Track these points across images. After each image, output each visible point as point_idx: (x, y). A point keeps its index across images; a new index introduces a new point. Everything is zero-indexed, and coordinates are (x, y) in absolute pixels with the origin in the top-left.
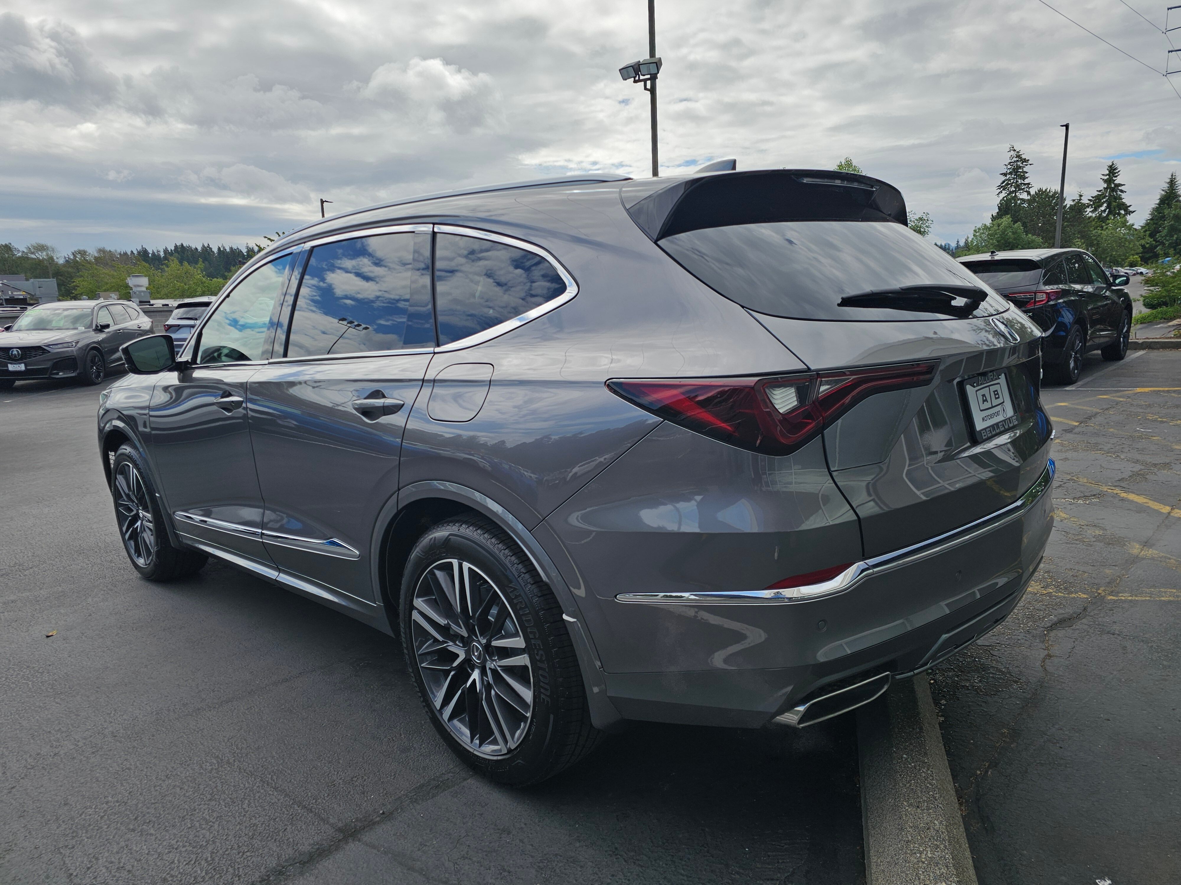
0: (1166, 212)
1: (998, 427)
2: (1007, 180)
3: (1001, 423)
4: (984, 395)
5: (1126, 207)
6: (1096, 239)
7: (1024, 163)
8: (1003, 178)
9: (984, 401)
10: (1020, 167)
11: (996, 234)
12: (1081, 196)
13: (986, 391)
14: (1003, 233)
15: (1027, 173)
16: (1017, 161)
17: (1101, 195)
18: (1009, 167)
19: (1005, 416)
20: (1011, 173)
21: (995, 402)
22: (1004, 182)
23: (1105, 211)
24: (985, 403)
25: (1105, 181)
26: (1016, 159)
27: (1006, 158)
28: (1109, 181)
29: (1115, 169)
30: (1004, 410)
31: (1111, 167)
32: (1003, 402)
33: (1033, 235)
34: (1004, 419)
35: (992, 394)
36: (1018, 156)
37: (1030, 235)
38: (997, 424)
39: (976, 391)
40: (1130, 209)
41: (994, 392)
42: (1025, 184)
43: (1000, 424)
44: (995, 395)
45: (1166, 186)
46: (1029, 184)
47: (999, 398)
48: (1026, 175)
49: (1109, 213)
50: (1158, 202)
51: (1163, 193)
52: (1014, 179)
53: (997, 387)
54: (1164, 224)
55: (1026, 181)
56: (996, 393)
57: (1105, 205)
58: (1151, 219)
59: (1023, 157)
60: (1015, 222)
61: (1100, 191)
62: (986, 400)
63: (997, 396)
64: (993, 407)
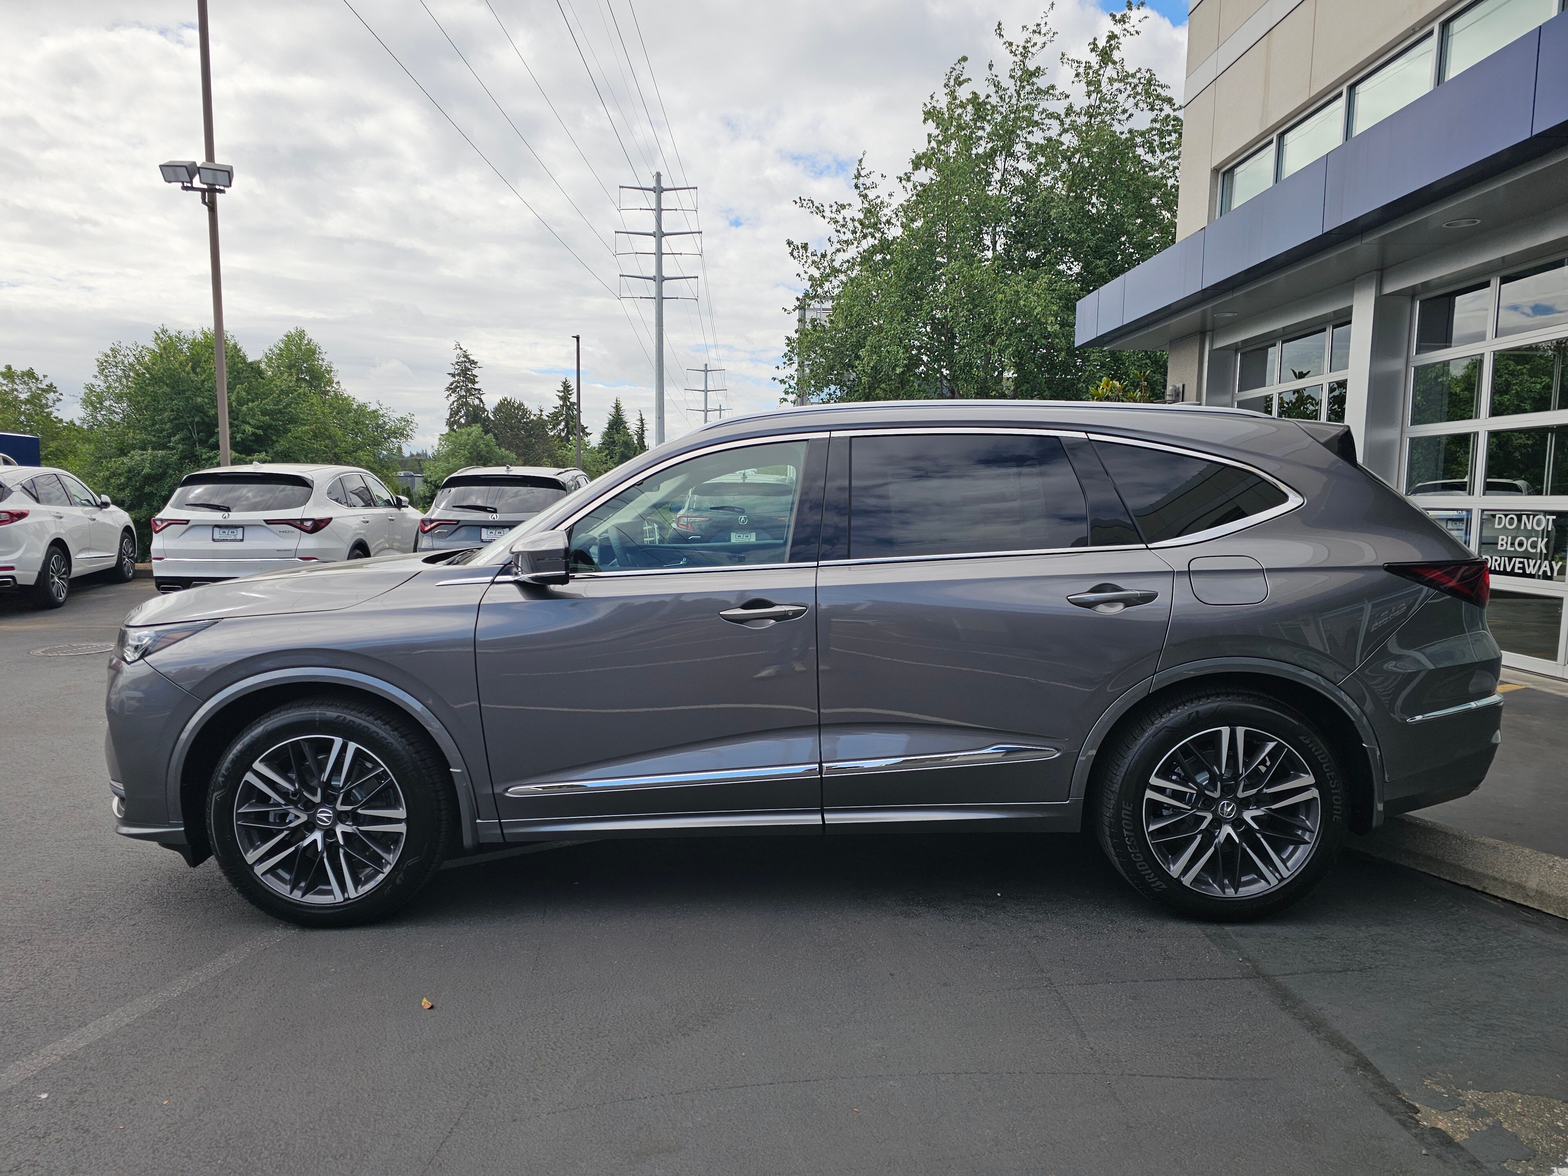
0: (616, 437)
2: (456, 382)
5: (583, 429)
6: (561, 460)
7: (473, 365)
8: (452, 379)
10: (469, 369)
11: (467, 444)
12: (541, 411)
14: (475, 444)
15: (477, 376)
16: (465, 361)
17: (558, 412)
18: (457, 367)
20: (459, 375)
22: (452, 384)
23: (563, 430)
25: (561, 398)
26: (463, 359)
27: (453, 356)
28: (565, 399)
29: (568, 387)
31: (564, 383)
33: (507, 450)
36: (466, 356)
37: (503, 450)
40: (587, 430)
42: (475, 389)
45: (613, 411)
46: (480, 390)
48: (477, 379)
49: (568, 433)
50: (607, 426)
51: (611, 417)
52: (463, 381)
54: (615, 450)
55: (477, 386)
57: (563, 423)
58: (603, 444)
59: (472, 358)
60: (486, 433)
61: (556, 408)
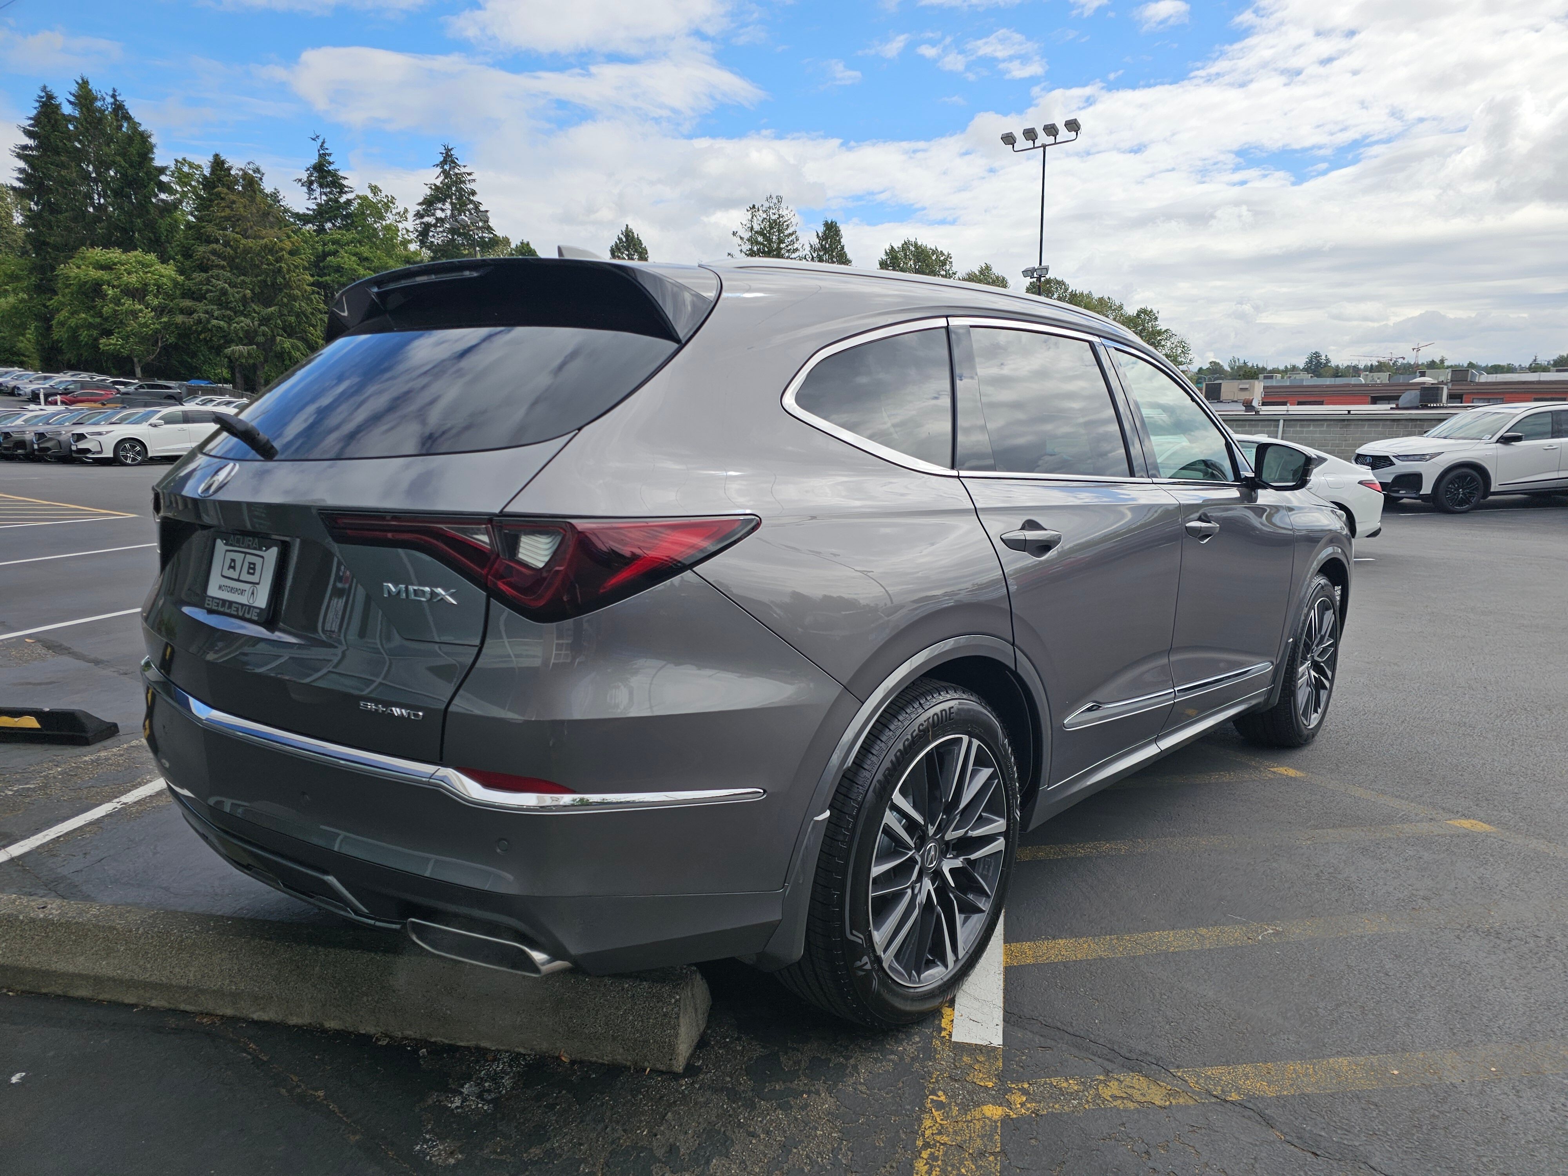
1: (230, 607)
3: (237, 606)
4: (233, 560)
9: (230, 567)
13: (239, 557)
19: (251, 601)
21: (245, 576)
24: (232, 570)
30: (253, 593)
32: (258, 584)
34: (247, 603)
35: (246, 565)
38: (231, 603)
39: (227, 551)
41: (250, 563)
43: (234, 605)
44: (249, 568)
47: (253, 574)
53: (258, 561)
56: (252, 568)
62: (234, 568)
63: (251, 571)
64: (238, 580)
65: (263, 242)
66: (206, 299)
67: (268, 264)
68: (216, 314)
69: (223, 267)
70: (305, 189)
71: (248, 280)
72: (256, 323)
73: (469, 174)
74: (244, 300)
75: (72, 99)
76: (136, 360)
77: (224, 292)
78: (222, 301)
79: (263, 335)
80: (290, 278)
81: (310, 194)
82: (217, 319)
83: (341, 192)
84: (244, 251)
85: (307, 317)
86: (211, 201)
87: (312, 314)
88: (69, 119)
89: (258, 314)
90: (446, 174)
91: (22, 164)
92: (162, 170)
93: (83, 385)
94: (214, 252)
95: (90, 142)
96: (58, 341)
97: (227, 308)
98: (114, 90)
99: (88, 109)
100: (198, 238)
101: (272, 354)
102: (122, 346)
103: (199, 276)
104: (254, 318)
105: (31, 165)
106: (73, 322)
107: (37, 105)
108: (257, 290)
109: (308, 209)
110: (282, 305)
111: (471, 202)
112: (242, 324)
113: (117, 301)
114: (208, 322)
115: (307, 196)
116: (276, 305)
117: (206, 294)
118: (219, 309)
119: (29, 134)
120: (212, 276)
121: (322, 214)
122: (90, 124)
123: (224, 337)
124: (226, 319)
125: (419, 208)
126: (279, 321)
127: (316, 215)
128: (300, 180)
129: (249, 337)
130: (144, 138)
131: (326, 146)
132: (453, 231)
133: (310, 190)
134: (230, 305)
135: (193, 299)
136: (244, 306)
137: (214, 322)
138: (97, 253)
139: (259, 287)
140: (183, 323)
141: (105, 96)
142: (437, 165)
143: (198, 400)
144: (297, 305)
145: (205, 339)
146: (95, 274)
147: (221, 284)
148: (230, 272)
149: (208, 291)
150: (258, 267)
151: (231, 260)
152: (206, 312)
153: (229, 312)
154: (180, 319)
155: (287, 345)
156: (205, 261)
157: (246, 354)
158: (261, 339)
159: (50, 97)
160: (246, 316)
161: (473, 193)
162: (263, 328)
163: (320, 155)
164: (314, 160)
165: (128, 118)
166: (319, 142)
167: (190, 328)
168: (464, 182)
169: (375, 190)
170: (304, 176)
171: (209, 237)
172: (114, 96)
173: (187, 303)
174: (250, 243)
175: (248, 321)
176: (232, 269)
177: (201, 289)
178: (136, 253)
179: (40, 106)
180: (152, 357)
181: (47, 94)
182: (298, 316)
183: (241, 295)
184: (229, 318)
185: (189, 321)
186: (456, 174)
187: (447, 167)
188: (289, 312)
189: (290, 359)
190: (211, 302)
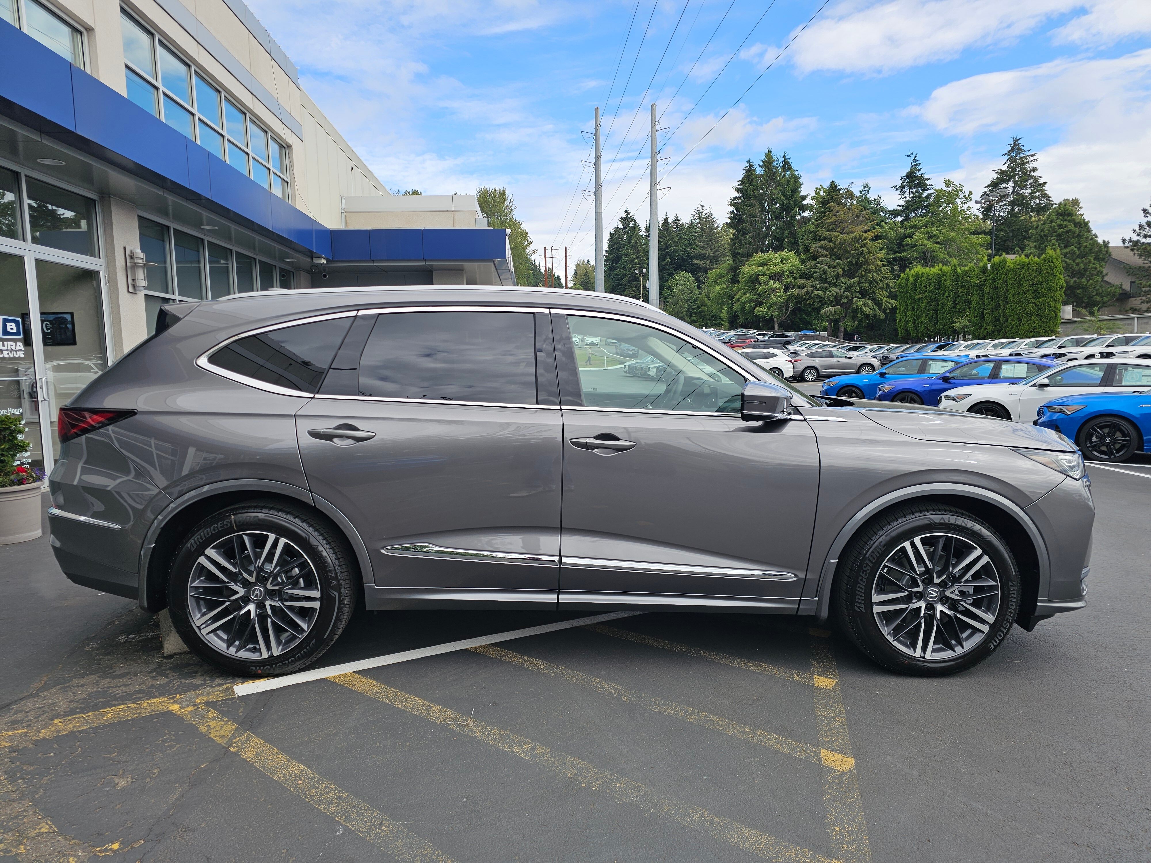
65: (853, 235)
66: (813, 277)
67: (855, 250)
68: (818, 287)
69: (826, 256)
70: (899, 192)
71: (841, 262)
72: (842, 290)
73: (1032, 156)
74: (837, 276)
75: (761, 164)
76: (775, 319)
77: (825, 272)
78: (823, 279)
79: (846, 298)
80: (868, 257)
81: (901, 194)
82: (818, 290)
83: (924, 190)
84: (840, 243)
85: (877, 283)
86: (825, 213)
87: (881, 280)
88: (759, 176)
89: (845, 284)
90: (1012, 160)
91: (732, 209)
92: (804, 198)
93: (739, 337)
94: (822, 247)
95: (767, 188)
96: (736, 312)
97: (825, 282)
98: (785, 153)
99: (768, 169)
100: (814, 239)
101: (850, 311)
102: (767, 312)
103: (811, 263)
104: (842, 287)
105: (737, 209)
106: (743, 299)
107: (744, 172)
108: (846, 268)
109: (898, 205)
110: (861, 277)
111: (1032, 177)
112: (833, 292)
113: (766, 283)
114: (812, 292)
115: (899, 197)
116: (857, 277)
117: (813, 274)
118: (820, 284)
119: (738, 190)
120: (818, 263)
121: (908, 208)
122: (769, 177)
123: (821, 301)
124: (824, 289)
125: (986, 190)
126: (857, 287)
127: (904, 209)
128: (896, 187)
129: (837, 300)
130: (796, 179)
131: (917, 159)
132: (1013, 203)
133: (902, 192)
134: (828, 280)
135: (806, 278)
136: (836, 279)
137: (816, 292)
138: (759, 257)
139: (848, 266)
140: (798, 294)
141: (779, 157)
142: (1006, 154)
143: (798, 344)
144: (871, 275)
145: (809, 303)
146: (756, 269)
147: (824, 267)
148: (830, 258)
149: (815, 272)
150: (849, 252)
151: (831, 250)
152: (812, 286)
153: (826, 285)
154: (796, 291)
155: (860, 303)
156: (815, 253)
157: (833, 313)
158: (845, 300)
159: (751, 166)
160: (836, 286)
161: (1034, 170)
162: (846, 293)
163: (912, 166)
164: (907, 170)
165: (790, 168)
166: (912, 157)
167: (802, 297)
168: (1027, 162)
169: (948, 183)
170: (899, 183)
171: (820, 237)
172: (784, 157)
173: (802, 281)
174: (844, 237)
175: (837, 290)
176: (831, 256)
177: (810, 272)
178: (783, 253)
179: (746, 172)
180: (784, 317)
181: (750, 164)
182: (871, 282)
183: (836, 273)
184: (826, 289)
185: (802, 292)
186: (1022, 158)
187: (1013, 154)
188: (865, 281)
189: (861, 313)
190: (816, 279)
